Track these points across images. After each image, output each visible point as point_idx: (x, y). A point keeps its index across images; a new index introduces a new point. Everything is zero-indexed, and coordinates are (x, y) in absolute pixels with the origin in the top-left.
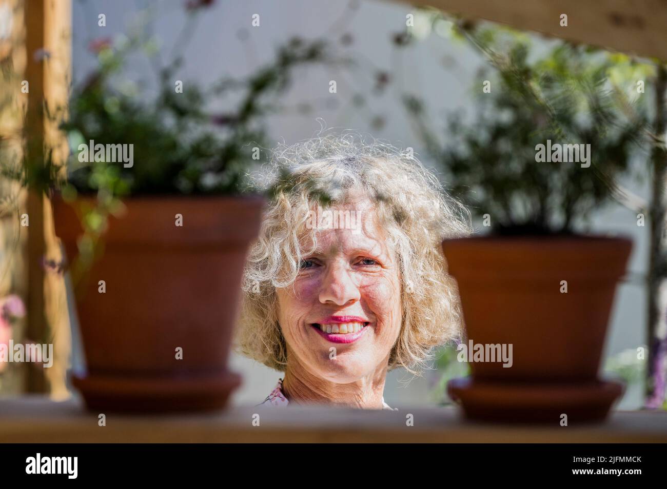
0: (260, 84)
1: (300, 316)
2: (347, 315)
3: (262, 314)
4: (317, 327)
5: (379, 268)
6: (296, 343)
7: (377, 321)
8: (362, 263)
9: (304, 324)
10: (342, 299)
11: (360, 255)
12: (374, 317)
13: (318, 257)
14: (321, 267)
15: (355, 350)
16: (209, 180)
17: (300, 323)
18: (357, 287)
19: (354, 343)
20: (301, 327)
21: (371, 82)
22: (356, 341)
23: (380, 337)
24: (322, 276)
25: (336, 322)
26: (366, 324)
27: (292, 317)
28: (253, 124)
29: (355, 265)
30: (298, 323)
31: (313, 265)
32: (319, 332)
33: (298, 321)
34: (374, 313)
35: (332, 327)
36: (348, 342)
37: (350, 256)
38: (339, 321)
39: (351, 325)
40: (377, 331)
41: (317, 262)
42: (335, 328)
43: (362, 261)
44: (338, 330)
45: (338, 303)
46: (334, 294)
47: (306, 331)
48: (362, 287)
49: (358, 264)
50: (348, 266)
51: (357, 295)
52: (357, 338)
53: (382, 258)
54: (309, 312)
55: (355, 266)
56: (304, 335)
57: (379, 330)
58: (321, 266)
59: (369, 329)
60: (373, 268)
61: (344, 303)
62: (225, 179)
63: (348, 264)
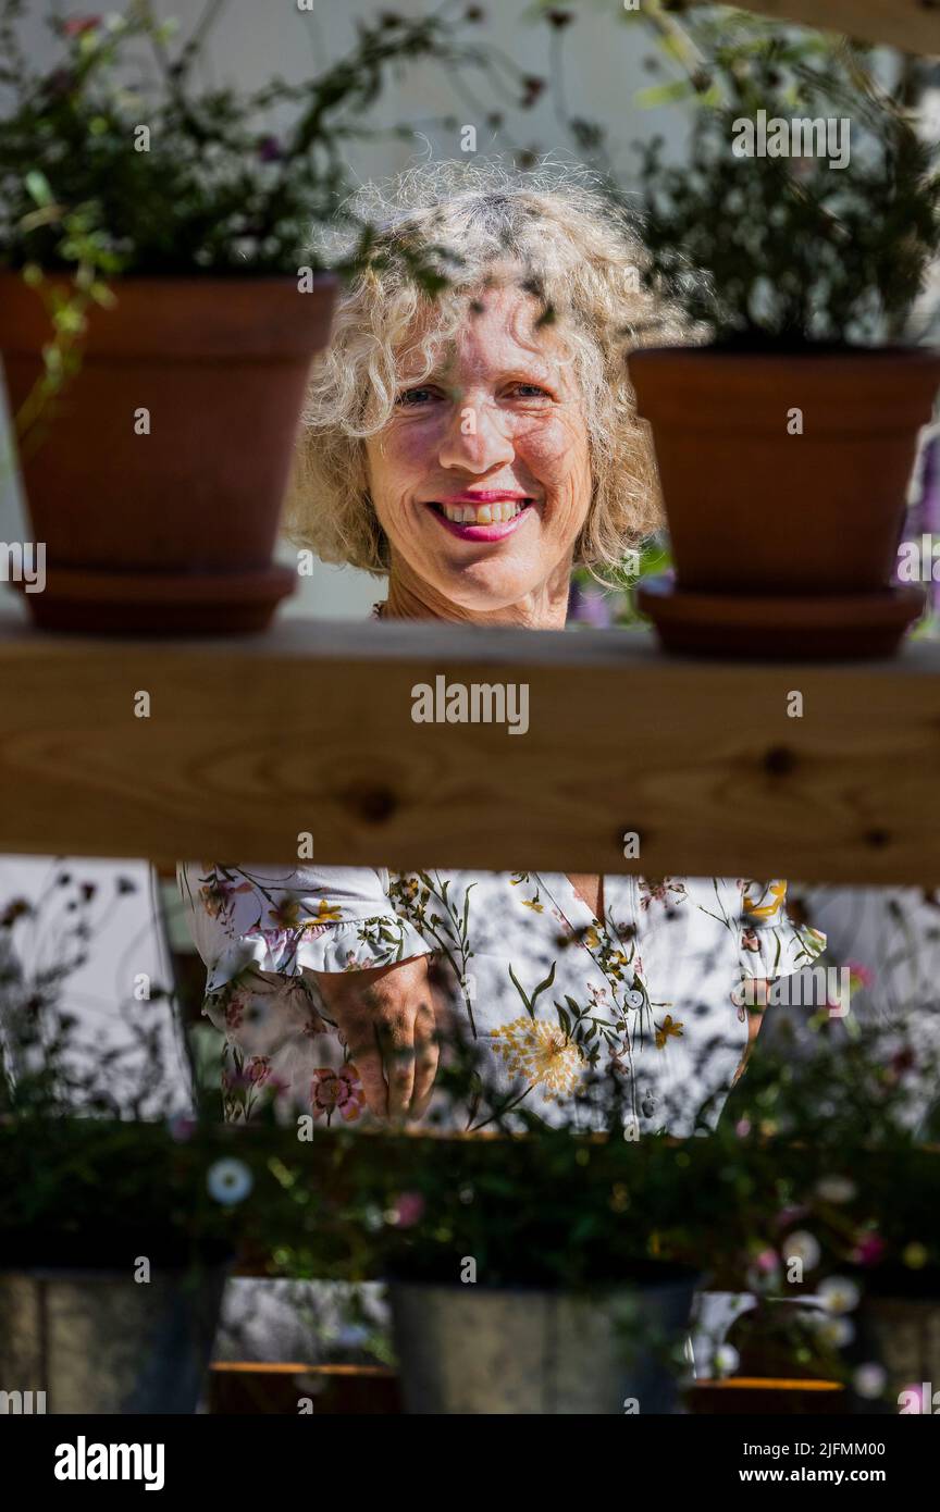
0: (330, 92)
1: (406, 488)
2: (490, 489)
3: (338, 480)
4: (436, 508)
5: (549, 403)
6: (400, 536)
7: (546, 495)
8: (516, 392)
9: (413, 502)
10: (479, 462)
11: (511, 380)
12: (542, 490)
13: (437, 384)
14: (443, 403)
15: (507, 553)
16: (245, 248)
17: (406, 501)
18: (508, 439)
19: (503, 540)
20: (408, 508)
21: (518, 91)
22: (507, 538)
23: (552, 524)
24: (446, 419)
25: (471, 501)
26: (525, 503)
27: (392, 491)
28: (320, 157)
29: (504, 397)
30: (403, 501)
31: (430, 397)
32: (438, 519)
33: (403, 497)
34: (540, 483)
35: (463, 511)
36: (494, 539)
37: (496, 382)
38: (477, 499)
39: (498, 505)
40: (545, 516)
41: (436, 392)
42: (468, 514)
43: (516, 391)
44: (473, 516)
45: (475, 470)
46: (466, 453)
47: (418, 516)
48: (516, 439)
49: (510, 396)
50: (491, 400)
51: (508, 453)
52: (511, 532)
53: (552, 383)
54: (422, 482)
55: (504, 400)
56: (413, 523)
57: (551, 512)
58: (443, 399)
59: (531, 514)
60: (536, 403)
61: (486, 467)
62: (271, 246)
63: (492, 398)
